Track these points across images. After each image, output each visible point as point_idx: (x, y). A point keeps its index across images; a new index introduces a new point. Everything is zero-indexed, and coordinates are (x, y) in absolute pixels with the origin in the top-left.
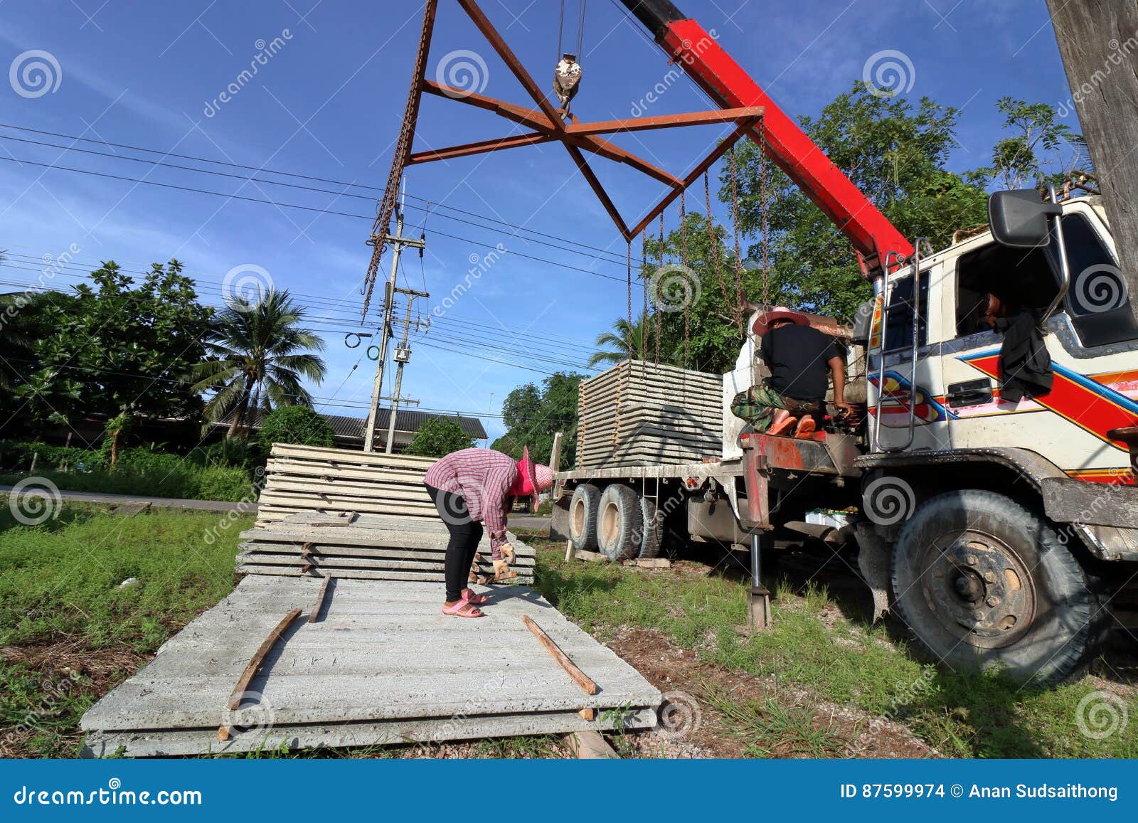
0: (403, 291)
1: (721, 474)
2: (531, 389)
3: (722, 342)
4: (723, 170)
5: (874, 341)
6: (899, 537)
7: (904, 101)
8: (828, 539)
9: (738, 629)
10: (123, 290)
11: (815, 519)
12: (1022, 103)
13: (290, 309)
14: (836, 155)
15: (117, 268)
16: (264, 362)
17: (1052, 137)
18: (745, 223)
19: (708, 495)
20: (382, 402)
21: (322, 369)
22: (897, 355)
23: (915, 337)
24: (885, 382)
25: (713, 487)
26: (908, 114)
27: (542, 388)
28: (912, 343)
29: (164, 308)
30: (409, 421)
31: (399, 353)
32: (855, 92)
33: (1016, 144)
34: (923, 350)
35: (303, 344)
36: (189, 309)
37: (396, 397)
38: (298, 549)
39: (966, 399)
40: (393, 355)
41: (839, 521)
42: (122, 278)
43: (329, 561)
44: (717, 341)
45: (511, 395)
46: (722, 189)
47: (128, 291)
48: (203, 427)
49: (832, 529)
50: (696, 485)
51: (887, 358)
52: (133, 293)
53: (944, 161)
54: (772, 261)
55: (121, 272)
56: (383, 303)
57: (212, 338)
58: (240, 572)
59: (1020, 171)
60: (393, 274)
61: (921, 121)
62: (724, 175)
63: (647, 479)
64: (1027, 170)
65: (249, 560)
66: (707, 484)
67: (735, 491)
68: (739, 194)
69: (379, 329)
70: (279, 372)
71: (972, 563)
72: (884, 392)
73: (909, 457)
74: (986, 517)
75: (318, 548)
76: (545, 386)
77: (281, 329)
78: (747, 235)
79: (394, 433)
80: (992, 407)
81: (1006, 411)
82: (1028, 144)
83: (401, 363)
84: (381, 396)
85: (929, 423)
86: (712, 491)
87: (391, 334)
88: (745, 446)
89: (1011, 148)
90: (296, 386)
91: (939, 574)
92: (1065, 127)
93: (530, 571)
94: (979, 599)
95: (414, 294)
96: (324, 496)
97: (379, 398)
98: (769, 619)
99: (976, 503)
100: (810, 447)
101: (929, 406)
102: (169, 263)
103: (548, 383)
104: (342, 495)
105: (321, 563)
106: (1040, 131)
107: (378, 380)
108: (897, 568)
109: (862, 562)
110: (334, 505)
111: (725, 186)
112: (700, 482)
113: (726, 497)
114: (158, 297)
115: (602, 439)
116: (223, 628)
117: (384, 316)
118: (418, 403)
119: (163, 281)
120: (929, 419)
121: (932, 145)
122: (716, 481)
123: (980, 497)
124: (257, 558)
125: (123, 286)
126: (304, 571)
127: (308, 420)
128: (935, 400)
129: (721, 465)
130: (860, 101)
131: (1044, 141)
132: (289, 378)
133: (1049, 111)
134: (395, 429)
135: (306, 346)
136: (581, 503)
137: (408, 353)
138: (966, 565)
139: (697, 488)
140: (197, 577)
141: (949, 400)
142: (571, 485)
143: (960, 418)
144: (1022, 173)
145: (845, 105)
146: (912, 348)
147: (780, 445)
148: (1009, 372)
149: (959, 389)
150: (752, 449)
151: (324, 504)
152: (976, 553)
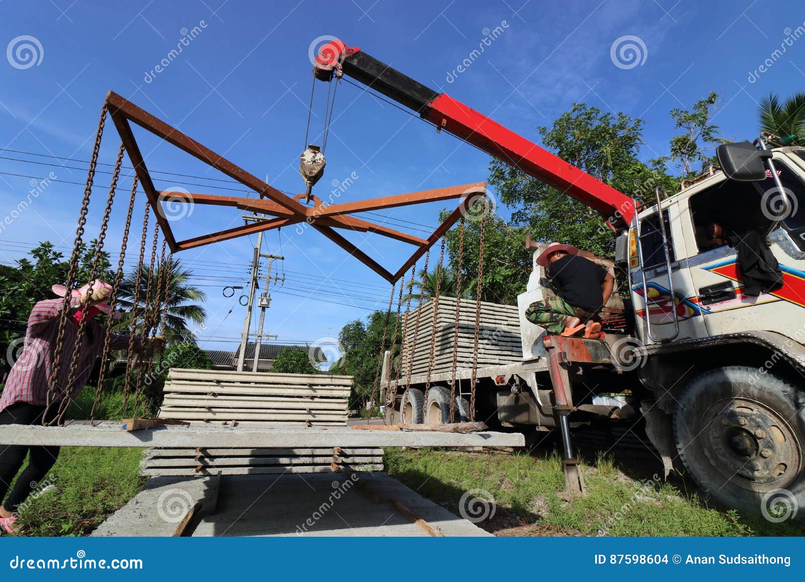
0: (265, 256)
1: (523, 371)
2: (359, 324)
3: (502, 278)
4: (491, 163)
5: (633, 262)
6: (677, 409)
7: (609, 114)
8: (614, 416)
9: (560, 495)
10: (54, 262)
11: (601, 402)
12: (686, 112)
13: (181, 272)
14: (565, 151)
15: (51, 246)
16: (160, 312)
17: (707, 134)
18: (509, 198)
19: (514, 389)
20: (250, 337)
21: (204, 315)
22: (653, 271)
23: (667, 256)
24: (648, 291)
25: (518, 382)
26: (612, 122)
27: (366, 323)
28: (665, 260)
29: (85, 275)
30: (269, 352)
31: (262, 300)
32: (574, 111)
33: (685, 139)
34: (674, 265)
35: (190, 297)
36: (104, 275)
37: (260, 334)
38: (192, 453)
39: (714, 298)
40: (258, 302)
41: (620, 401)
42: (54, 254)
43: (218, 462)
44: (499, 278)
45: (344, 328)
46: (491, 176)
47: (58, 263)
48: (111, 364)
49: (616, 408)
50: (503, 381)
51: (648, 273)
52: (62, 264)
53: (636, 153)
54: (528, 223)
55: (54, 249)
56: (251, 264)
57: (121, 296)
58: (143, 475)
59: (689, 156)
60: (259, 243)
61: (622, 127)
62: (491, 166)
63: (463, 381)
64: (694, 155)
65: (151, 465)
66: (512, 380)
67: (536, 384)
68: (503, 179)
69: (248, 283)
70: (171, 318)
71: (743, 424)
72: (648, 299)
73: (679, 345)
74: (747, 386)
75: (208, 451)
76: (369, 320)
77: (172, 287)
78: (510, 206)
79: (259, 361)
80: (737, 302)
81: (749, 304)
82: (692, 138)
83: (263, 309)
84: (250, 333)
85: (687, 318)
86: (516, 385)
87: (257, 286)
88: (547, 346)
89: (682, 141)
90: (183, 328)
91: (717, 435)
92: (716, 127)
93: (380, 459)
94: (753, 452)
95: (273, 257)
96: (210, 408)
97: (248, 335)
98: (583, 485)
99: (737, 376)
100: (594, 344)
101: (685, 306)
102: (92, 242)
103: (371, 318)
104: (224, 408)
105: (211, 463)
106: (699, 130)
107: (248, 320)
108: (679, 434)
109: (649, 431)
110: (218, 416)
111: (493, 174)
112: (507, 380)
113: (529, 389)
114: (81, 267)
115: (423, 353)
116: (133, 525)
117: (252, 274)
118: (276, 337)
119: (86, 255)
120: (686, 315)
121: (628, 142)
122: (520, 378)
123: (739, 371)
124: (158, 463)
125: (55, 259)
126: (197, 471)
127: (193, 354)
128: (690, 301)
129: (523, 364)
130: (578, 117)
131: (703, 136)
132: (179, 323)
133: (704, 117)
134: (259, 358)
135: (192, 298)
136: (409, 404)
137: (269, 301)
138: (739, 426)
139: (504, 384)
140: (106, 481)
141: (700, 299)
142: (401, 390)
143: (713, 313)
144: (690, 157)
145: (569, 119)
146: (666, 264)
147: (573, 343)
148: (748, 274)
149: (708, 291)
150: (553, 347)
151: (210, 416)
152: (745, 416)
